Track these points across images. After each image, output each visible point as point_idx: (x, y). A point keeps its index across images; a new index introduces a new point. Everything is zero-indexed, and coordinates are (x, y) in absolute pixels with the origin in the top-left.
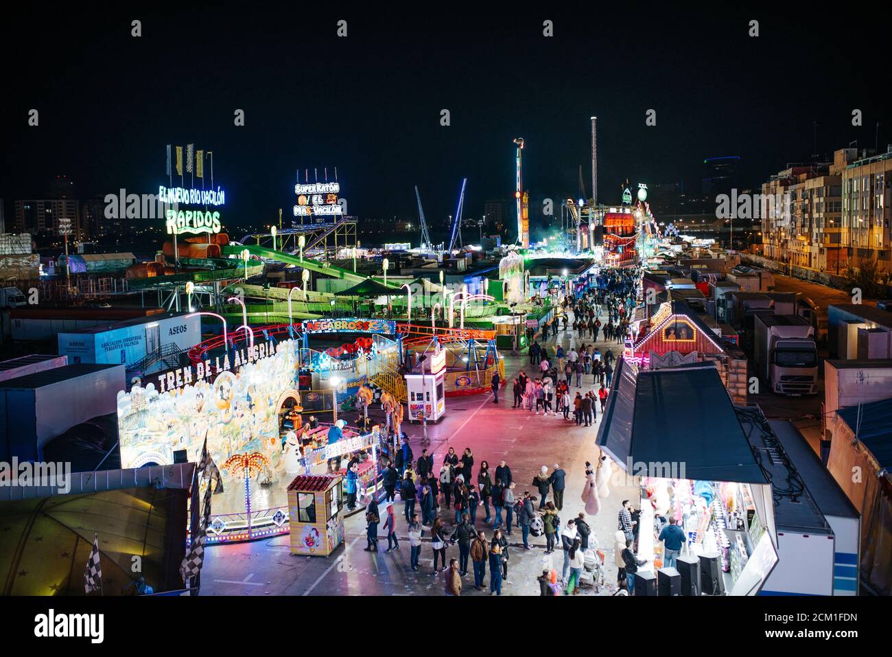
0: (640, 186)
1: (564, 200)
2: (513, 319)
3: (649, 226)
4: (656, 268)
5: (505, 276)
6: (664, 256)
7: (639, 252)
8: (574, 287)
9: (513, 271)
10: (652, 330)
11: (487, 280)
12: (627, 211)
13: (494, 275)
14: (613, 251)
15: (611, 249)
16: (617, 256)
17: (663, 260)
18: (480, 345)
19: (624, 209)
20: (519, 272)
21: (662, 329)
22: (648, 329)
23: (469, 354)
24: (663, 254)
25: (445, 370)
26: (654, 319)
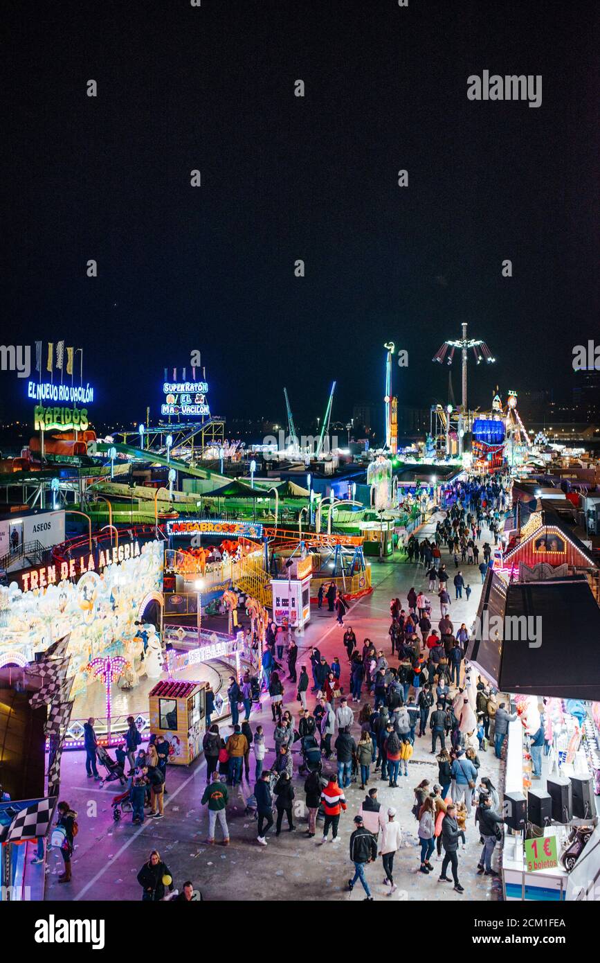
0: (510, 394)
1: (433, 406)
2: (381, 525)
3: (519, 434)
4: (525, 477)
5: (372, 481)
6: (534, 465)
7: (508, 459)
8: (442, 494)
9: (381, 476)
10: (522, 540)
11: (355, 485)
12: (497, 418)
13: (362, 480)
14: (482, 459)
15: (480, 457)
16: (486, 464)
17: (533, 469)
18: (347, 551)
19: (493, 416)
20: (387, 478)
21: (532, 540)
22: (517, 540)
23: (337, 561)
24: (532, 463)
25: (311, 576)
26: (524, 530)
